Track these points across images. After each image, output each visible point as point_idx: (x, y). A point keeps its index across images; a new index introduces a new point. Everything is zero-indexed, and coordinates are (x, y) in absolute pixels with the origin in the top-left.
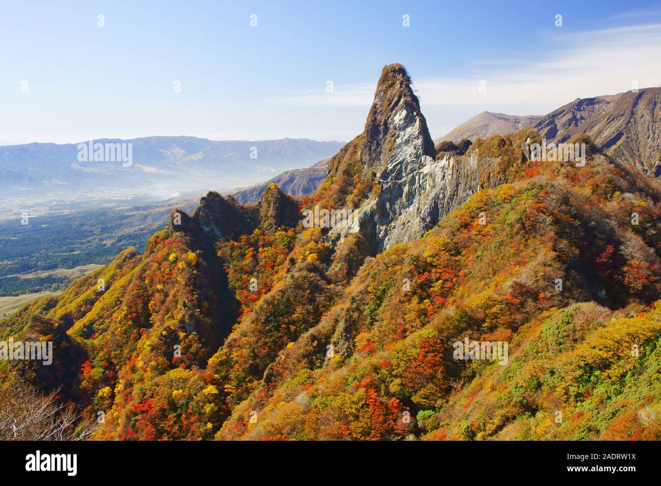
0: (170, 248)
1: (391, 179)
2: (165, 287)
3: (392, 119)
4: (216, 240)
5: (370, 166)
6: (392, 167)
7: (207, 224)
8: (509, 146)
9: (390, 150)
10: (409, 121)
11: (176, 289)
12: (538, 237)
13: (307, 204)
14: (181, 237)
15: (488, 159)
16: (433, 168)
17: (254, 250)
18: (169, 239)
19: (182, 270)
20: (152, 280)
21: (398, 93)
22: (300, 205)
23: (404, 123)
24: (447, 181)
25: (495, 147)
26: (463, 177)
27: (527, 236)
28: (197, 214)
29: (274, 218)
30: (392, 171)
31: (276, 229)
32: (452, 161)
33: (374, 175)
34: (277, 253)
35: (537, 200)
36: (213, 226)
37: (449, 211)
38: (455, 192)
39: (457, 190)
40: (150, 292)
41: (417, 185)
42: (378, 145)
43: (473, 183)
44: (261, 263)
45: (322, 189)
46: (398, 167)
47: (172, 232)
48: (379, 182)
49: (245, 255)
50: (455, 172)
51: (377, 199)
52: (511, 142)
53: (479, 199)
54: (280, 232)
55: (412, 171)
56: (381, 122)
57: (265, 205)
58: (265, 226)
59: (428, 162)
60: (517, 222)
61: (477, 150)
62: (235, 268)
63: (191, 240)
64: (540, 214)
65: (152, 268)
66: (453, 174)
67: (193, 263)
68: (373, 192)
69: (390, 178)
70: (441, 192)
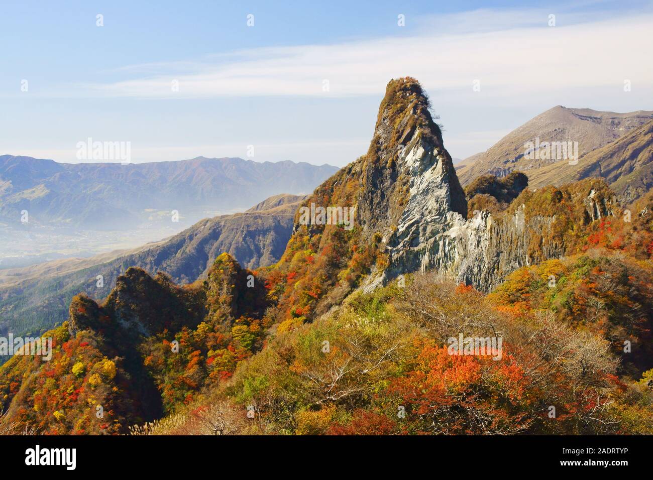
0: (73, 355)
1: (404, 246)
2: (67, 414)
3: (403, 159)
4: (141, 341)
5: (372, 227)
6: (404, 229)
7: (126, 317)
8: (566, 201)
9: (402, 204)
10: (427, 162)
11: (85, 417)
12: (588, 324)
13: (277, 283)
14: (90, 337)
15: (539, 219)
16: (463, 230)
17: (200, 355)
18: (70, 341)
19: (95, 387)
20: (45, 405)
21: (411, 122)
22: (267, 284)
23: (421, 165)
24: (484, 249)
25: (548, 202)
26: (505, 242)
27: (576, 322)
28: (112, 302)
29: (230, 305)
30: (405, 234)
31: (233, 322)
32: (490, 221)
33: (379, 239)
34: (235, 358)
35: (588, 279)
36: (137, 319)
37: (487, 290)
38: (495, 264)
39: (498, 262)
40: (42, 424)
41: (440, 254)
42: (383, 196)
43: (520, 251)
44: (212, 373)
45: (299, 261)
46: (414, 228)
47: (74, 331)
48: (387, 251)
49: (187, 362)
50: (494, 236)
51: (384, 275)
52: (569, 195)
53: (519, 278)
54: (238, 327)
55: (434, 233)
56: (387, 163)
57: (213, 286)
58: (215, 318)
59: (456, 222)
60: (564, 306)
61: (524, 206)
62: (172, 381)
63: (104, 342)
64: (591, 297)
65: (44, 386)
66: (491, 238)
67: (112, 376)
68: (378, 264)
69: (401, 244)
70: (476, 265)
